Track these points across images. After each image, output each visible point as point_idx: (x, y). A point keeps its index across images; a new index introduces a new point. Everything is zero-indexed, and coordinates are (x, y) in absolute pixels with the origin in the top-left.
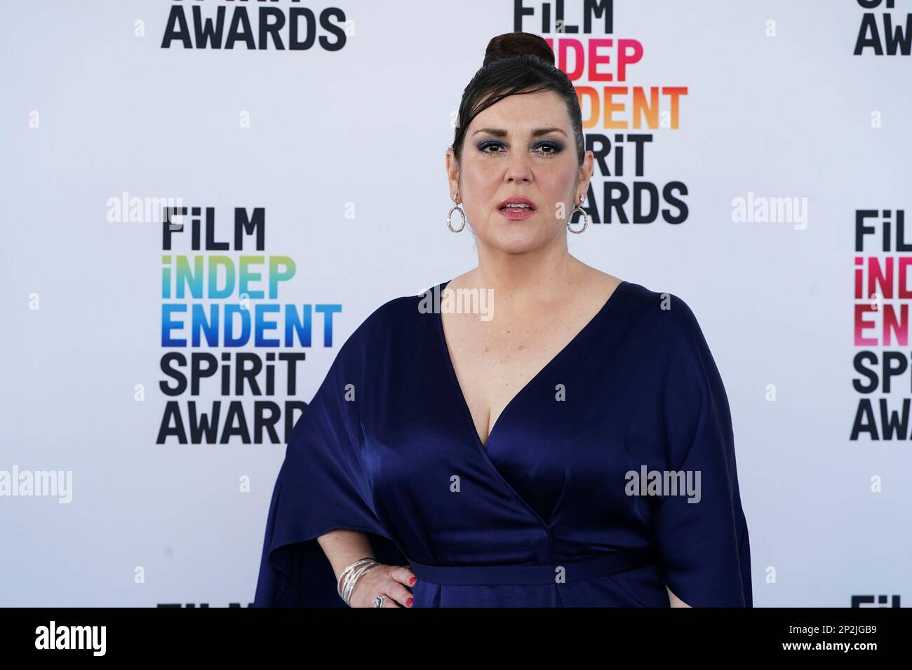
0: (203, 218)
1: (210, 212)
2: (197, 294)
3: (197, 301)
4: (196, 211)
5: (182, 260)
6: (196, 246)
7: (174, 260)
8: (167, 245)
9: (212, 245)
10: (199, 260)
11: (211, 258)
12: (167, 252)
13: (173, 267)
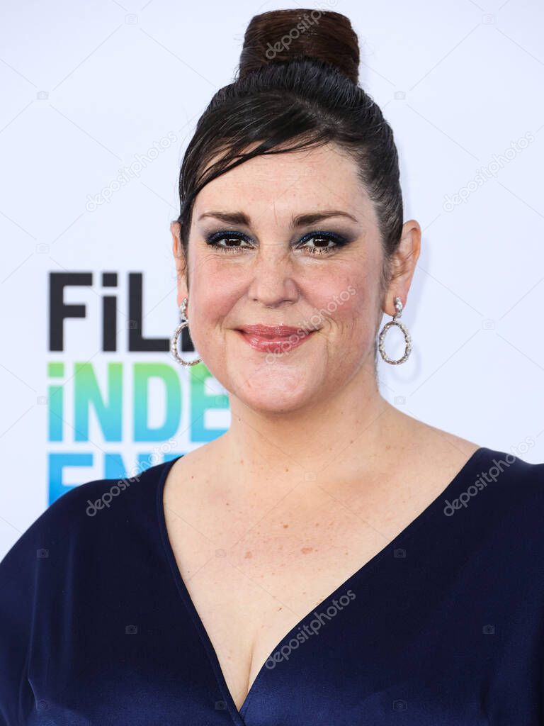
0: (121, 292)
1: (136, 281)
2: (112, 433)
3: (113, 448)
4: (110, 279)
5: (84, 370)
6: (109, 343)
7: (69, 371)
8: (56, 343)
9: (138, 343)
10: (115, 371)
11: (138, 368)
12: (56, 357)
13: (68, 384)
